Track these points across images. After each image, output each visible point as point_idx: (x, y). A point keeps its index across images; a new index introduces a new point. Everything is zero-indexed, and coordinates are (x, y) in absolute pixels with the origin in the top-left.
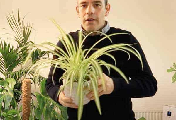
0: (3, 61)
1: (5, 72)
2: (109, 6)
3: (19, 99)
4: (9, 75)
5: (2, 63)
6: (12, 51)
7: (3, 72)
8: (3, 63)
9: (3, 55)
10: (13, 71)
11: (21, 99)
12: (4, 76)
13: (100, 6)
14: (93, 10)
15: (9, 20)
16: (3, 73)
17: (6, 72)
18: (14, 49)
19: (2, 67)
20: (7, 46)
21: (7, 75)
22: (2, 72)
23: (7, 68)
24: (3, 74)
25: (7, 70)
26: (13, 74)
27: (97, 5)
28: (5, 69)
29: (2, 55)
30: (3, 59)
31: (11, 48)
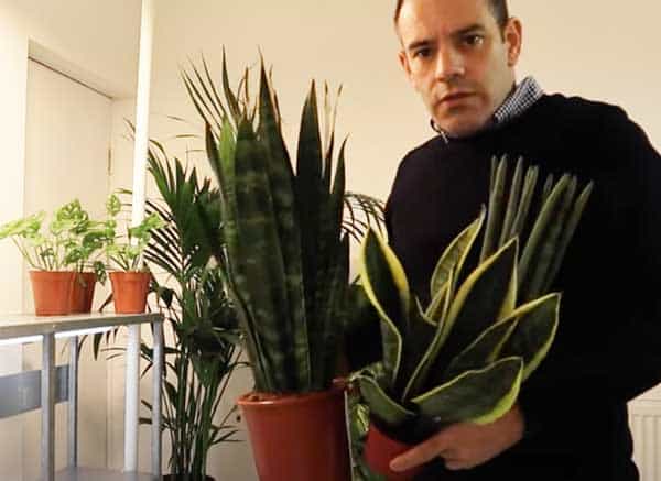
0: (173, 232)
1: (180, 267)
2: (517, 24)
3: (230, 364)
4: (193, 280)
5: (171, 238)
6: (204, 195)
7: (173, 268)
8: (175, 238)
9: (173, 211)
10: (207, 267)
11: (236, 364)
12: (177, 283)
13: (481, 41)
14: (458, 62)
15: (191, 88)
16: (173, 273)
17: (184, 268)
18: (210, 189)
19: (171, 252)
20: (187, 179)
21: (189, 280)
22: (170, 270)
23: (189, 257)
24: (173, 277)
25: (186, 262)
26: (209, 275)
27: (471, 40)
28: (180, 257)
29: (169, 211)
30: (173, 224)
31: (201, 186)
